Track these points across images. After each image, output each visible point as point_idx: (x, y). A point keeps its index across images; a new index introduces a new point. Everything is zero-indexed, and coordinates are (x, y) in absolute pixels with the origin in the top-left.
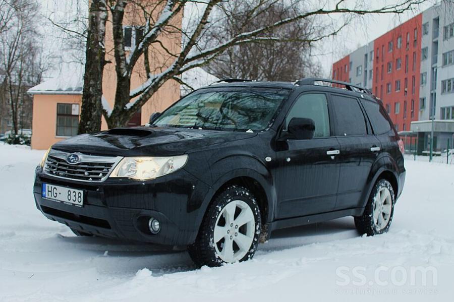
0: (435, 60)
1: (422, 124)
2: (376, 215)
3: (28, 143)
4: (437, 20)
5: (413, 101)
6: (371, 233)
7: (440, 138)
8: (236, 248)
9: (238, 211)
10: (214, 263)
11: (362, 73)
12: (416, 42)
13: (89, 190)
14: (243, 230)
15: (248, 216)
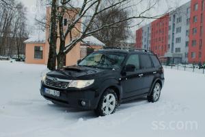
0: (173, 30)
1: (169, 54)
2: (155, 95)
3: (24, 61)
4: (174, 16)
5: (165, 46)
6: (153, 102)
7: (175, 59)
8: (109, 109)
9: (110, 97)
10: (103, 115)
11: (147, 34)
12: (167, 23)
13: (62, 91)
14: (112, 103)
15: (113, 99)
